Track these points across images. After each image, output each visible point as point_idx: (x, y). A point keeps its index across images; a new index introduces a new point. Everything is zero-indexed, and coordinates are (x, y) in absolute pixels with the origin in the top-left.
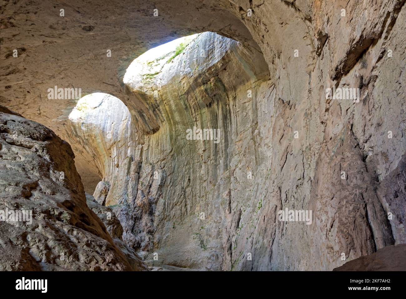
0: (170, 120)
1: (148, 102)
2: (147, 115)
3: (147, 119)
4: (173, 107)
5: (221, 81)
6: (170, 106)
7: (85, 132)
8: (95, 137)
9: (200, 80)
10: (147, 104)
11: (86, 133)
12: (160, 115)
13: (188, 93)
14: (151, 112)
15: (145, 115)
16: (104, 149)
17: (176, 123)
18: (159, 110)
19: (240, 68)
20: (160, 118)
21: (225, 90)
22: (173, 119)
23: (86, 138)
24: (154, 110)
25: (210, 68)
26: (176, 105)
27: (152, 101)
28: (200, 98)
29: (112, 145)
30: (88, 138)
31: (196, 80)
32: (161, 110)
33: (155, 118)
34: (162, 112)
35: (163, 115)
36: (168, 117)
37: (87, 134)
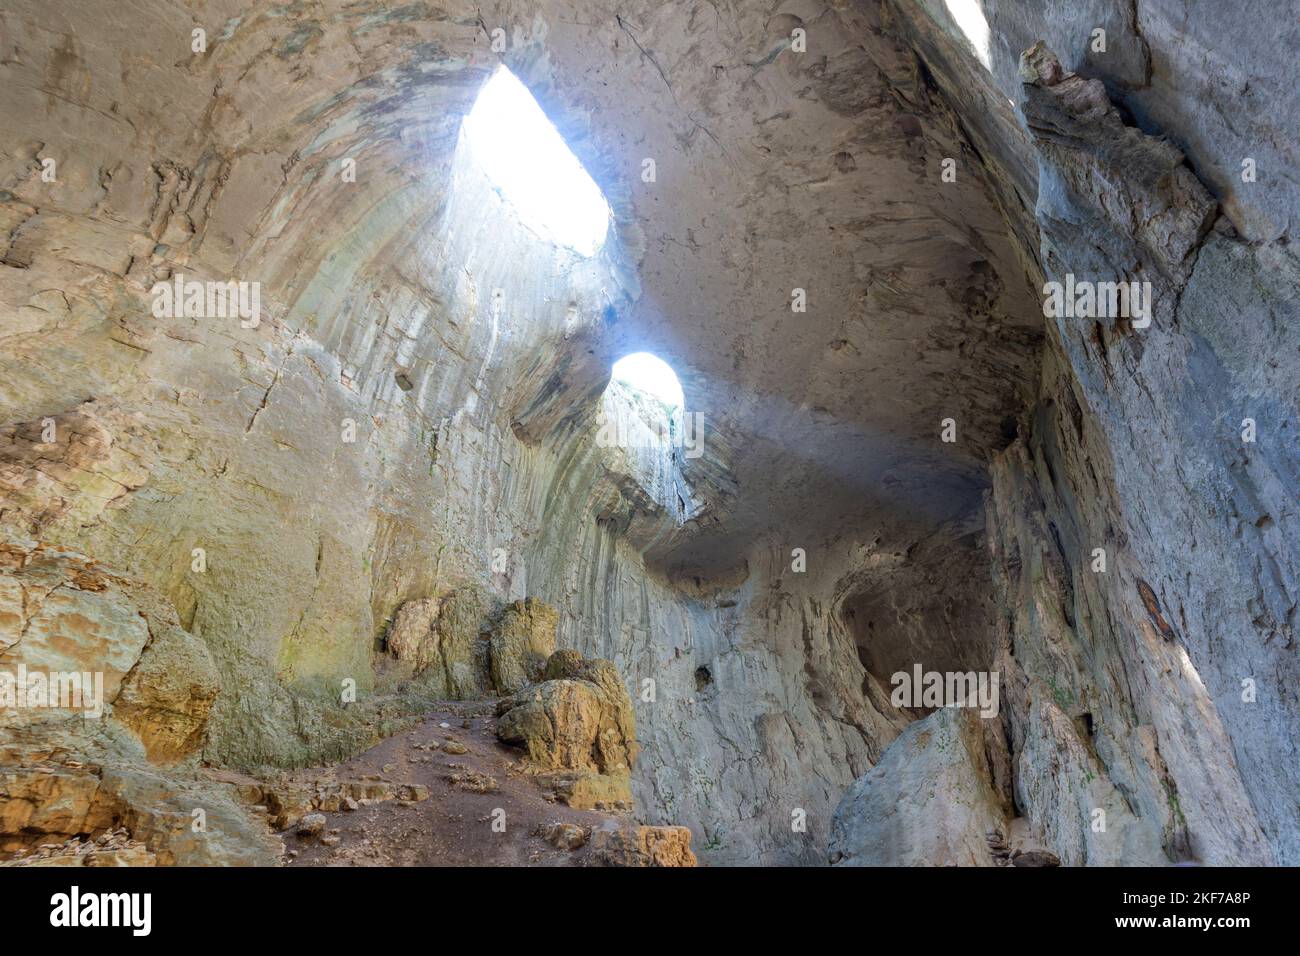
0: (565, 467)
1: (586, 402)
2: (554, 403)
3: (547, 405)
4: (585, 461)
5: (631, 517)
6: (584, 453)
7: (432, 126)
8: (414, 179)
9: (628, 485)
10: (584, 401)
11: (428, 133)
12: (563, 438)
13: (608, 473)
14: (565, 412)
15: (555, 396)
16: (385, 240)
17: (565, 484)
18: (572, 430)
19: (652, 535)
20: (557, 440)
21: (624, 532)
22: (567, 475)
23: (406, 132)
24: (568, 418)
25: (644, 493)
26: (589, 465)
27: (589, 410)
28: (608, 502)
29: (424, 291)
30: (408, 142)
31: (628, 478)
32: (573, 436)
33: (553, 428)
34: (570, 441)
35: (566, 446)
36: (568, 461)
37: (423, 139)
